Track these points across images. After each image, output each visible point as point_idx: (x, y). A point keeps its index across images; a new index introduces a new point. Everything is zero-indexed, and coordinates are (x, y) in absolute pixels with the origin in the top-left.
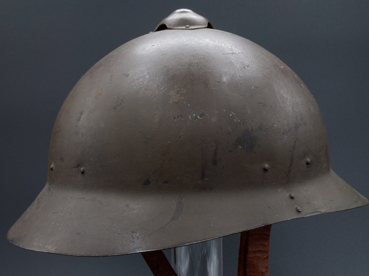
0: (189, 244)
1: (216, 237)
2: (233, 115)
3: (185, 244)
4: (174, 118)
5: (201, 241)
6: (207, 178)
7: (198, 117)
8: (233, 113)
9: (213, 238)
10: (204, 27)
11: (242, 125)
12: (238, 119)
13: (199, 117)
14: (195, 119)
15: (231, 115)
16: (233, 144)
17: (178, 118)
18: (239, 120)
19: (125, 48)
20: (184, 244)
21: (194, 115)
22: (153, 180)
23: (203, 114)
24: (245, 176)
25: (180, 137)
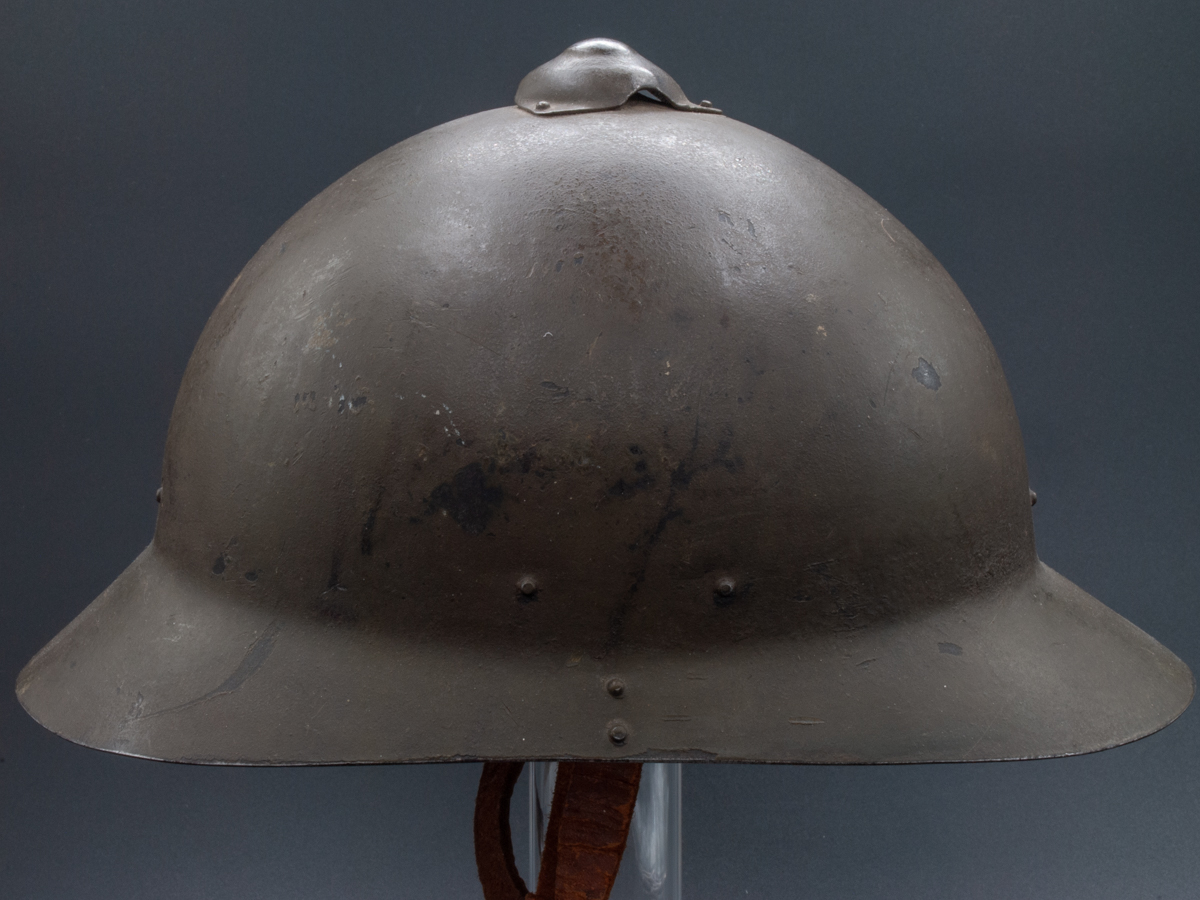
0: (224, 764)
1: (298, 762)
2: (444, 413)
3: (214, 760)
4: (297, 397)
5: (257, 762)
6: (344, 587)
7: (348, 406)
8: (447, 408)
9: (290, 762)
11: (465, 446)
12: (457, 427)
13: (351, 405)
14: (340, 410)
15: (438, 413)
16: (425, 501)
17: (304, 399)
18: (456, 431)
20: (211, 761)
21: (342, 398)
22: (229, 561)
23: (365, 398)
24: (452, 600)
25: (297, 455)
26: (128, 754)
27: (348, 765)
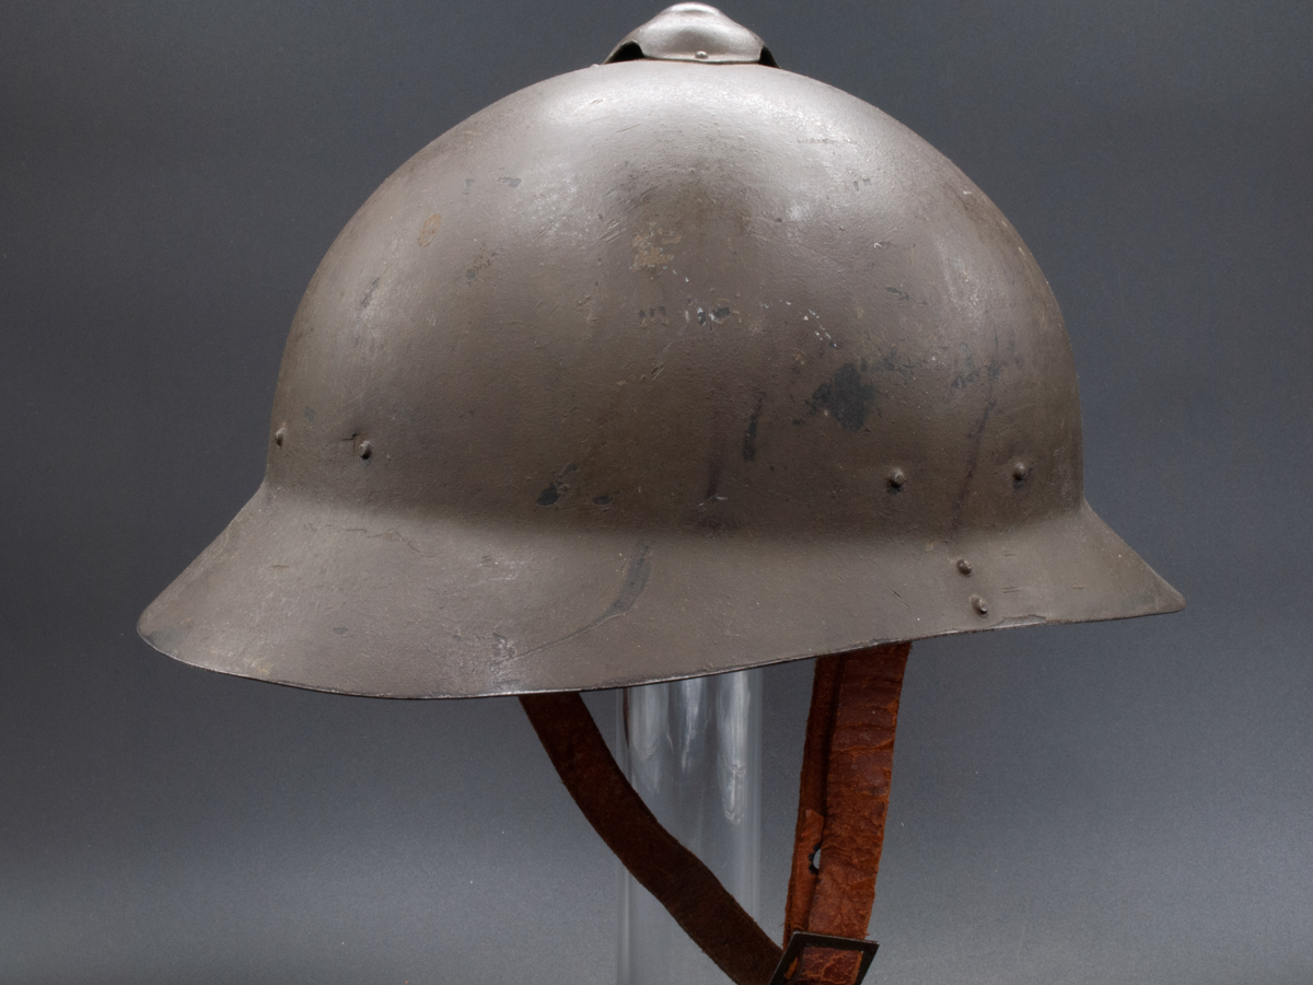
1: (736, 667)
2: (812, 319)
3: (644, 679)
4: (642, 314)
5: (693, 673)
6: (724, 496)
7: (710, 318)
8: (814, 314)
9: (728, 668)
10: (750, 59)
11: (837, 348)
12: (827, 331)
13: (713, 317)
14: (701, 323)
15: (806, 318)
16: (807, 402)
17: (652, 315)
18: (827, 335)
19: (514, 105)
20: (642, 681)
21: (700, 310)
22: (566, 489)
23: (727, 309)
24: (833, 497)
25: (655, 370)
26: (526, 692)
27: (784, 662)
